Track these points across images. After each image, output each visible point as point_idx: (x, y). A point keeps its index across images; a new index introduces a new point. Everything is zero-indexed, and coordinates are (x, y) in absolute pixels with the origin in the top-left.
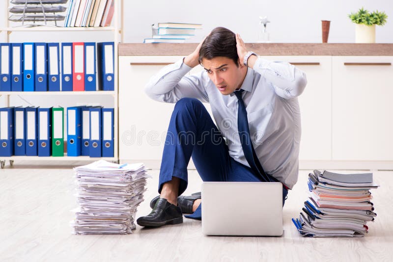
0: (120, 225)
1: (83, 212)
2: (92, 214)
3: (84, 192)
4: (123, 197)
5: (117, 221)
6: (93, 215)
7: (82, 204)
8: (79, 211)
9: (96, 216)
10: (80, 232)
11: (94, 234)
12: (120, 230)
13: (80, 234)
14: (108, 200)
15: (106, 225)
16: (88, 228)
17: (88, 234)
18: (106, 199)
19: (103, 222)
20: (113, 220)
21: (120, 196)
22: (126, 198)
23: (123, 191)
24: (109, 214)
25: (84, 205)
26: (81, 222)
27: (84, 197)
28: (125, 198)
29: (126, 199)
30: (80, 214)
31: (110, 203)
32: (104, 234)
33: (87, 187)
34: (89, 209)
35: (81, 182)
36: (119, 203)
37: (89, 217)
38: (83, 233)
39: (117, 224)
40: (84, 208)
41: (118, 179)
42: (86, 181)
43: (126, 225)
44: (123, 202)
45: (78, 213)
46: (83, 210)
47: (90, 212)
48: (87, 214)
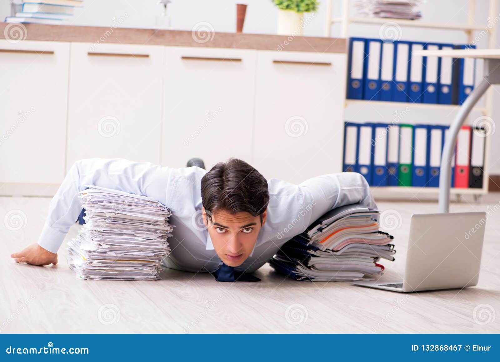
0: (149, 268)
1: (101, 250)
2: (113, 254)
3: (102, 224)
4: (158, 232)
5: (146, 263)
7: (99, 239)
8: (95, 249)
9: (119, 255)
10: (92, 277)
11: (111, 279)
12: (150, 275)
13: (93, 279)
14: (135, 234)
15: (130, 268)
16: (104, 271)
17: (103, 279)
18: (133, 233)
19: (125, 264)
20: (140, 262)
21: (153, 231)
22: (162, 233)
23: (160, 225)
24: (137, 254)
25: (101, 241)
26: (95, 263)
27: (102, 230)
28: (160, 233)
29: (161, 235)
30: (94, 253)
31: (139, 238)
32: (125, 279)
33: (106, 216)
34: (110, 246)
35: (96, 209)
36: (151, 239)
37: (108, 256)
38: (98, 278)
39: (145, 267)
40: (102, 244)
41: (151, 209)
42: (105, 207)
43: (156, 269)
44: (157, 238)
45: (90, 252)
46: (100, 246)
47: (111, 250)
48: (105, 253)
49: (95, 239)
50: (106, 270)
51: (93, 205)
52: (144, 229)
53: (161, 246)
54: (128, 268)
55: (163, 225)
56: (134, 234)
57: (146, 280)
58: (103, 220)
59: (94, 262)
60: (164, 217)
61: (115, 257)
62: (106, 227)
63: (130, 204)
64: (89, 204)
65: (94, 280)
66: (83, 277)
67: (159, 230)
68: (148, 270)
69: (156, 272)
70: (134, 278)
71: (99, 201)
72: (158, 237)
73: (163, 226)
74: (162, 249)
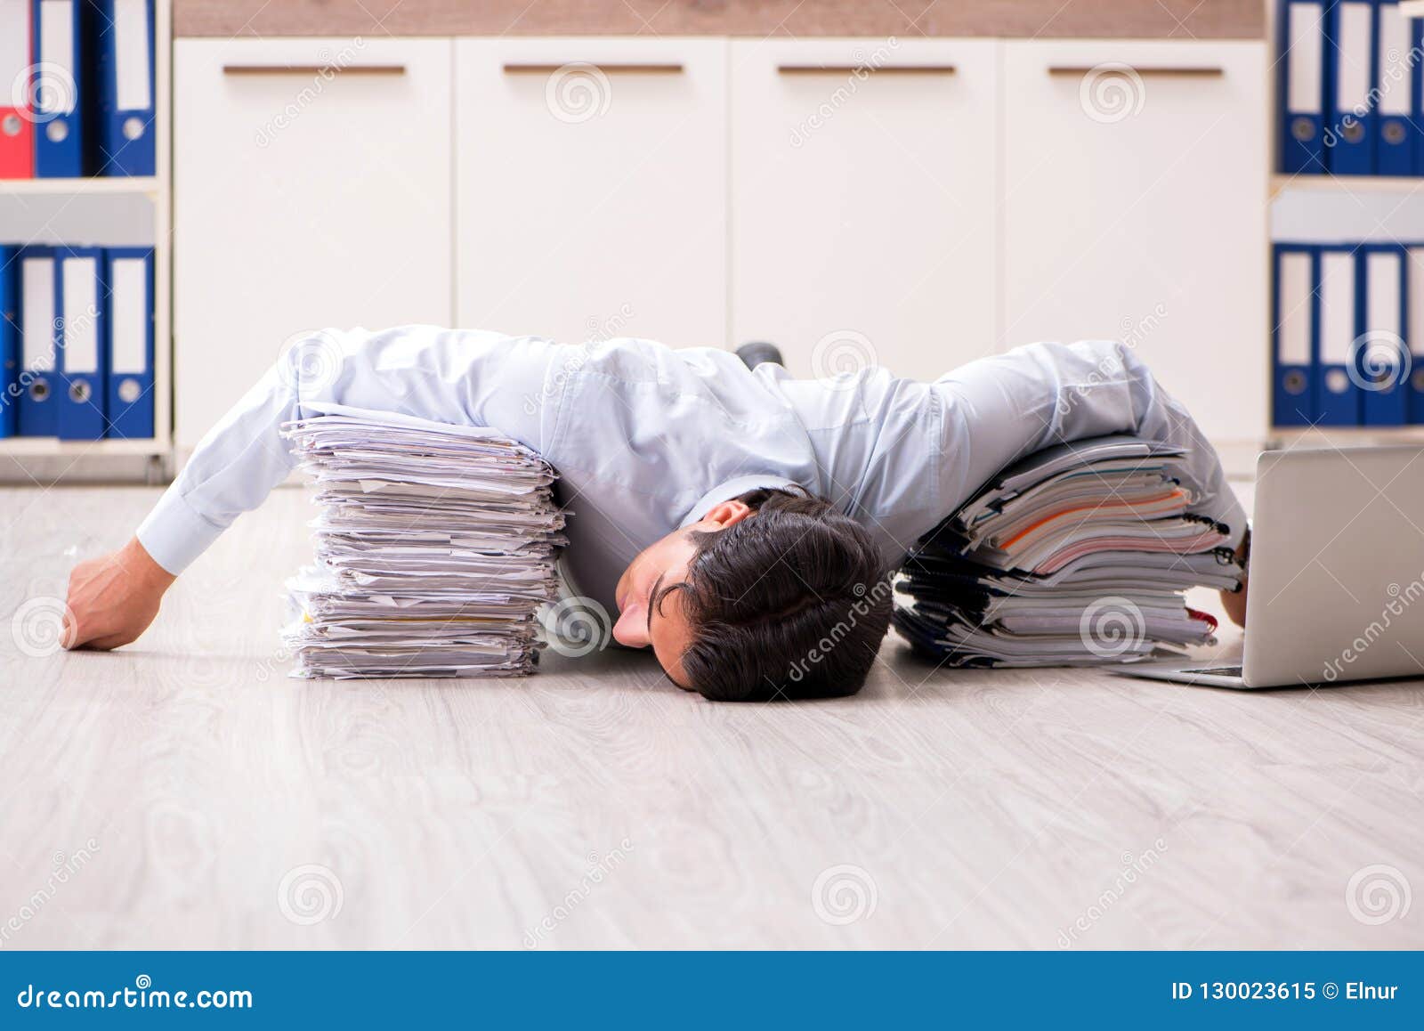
0: (497, 640)
1: (349, 592)
2: (387, 601)
3: (353, 514)
4: (520, 531)
5: (488, 624)
6: (392, 603)
7: (346, 559)
8: (334, 588)
9: (406, 604)
10: (328, 670)
11: (386, 675)
12: (500, 660)
13: (331, 676)
14: (454, 542)
15: (439, 643)
16: (364, 653)
17: (363, 676)
18: (447, 537)
19: (427, 629)
20: (469, 623)
21: (505, 528)
22: (531, 534)
23: (522, 511)
24: (460, 598)
25: (352, 565)
26: (335, 630)
27: (354, 532)
28: (525, 534)
29: (529, 539)
30: (334, 601)
31: (465, 553)
32: (428, 675)
33: (362, 493)
34: (378, 578)
35: (335, 472)
36: (501, 554)
37: (373, 609)
38: (346, 673)
39: (486, 638)
40: (355, 574)
41: (490, 464)
42: (357, 466)
43: (518, 640)
44: (518, 550)
45: (322, 597)
46: (348, 581)
47: (380, 588)
48: (364, 598)
49: (335, 560)
50: (368, 649)
51: (321, 460)
52: (476, 524)
53: (529, 574)
54: (433, 641)
55: (532, 510)
56: (449, 542)
57: (488, 674)
58: (356, 503)
59: (331, 626)
60: (530, 485)
61: (395, 609)
62: (366, 524)
63: (428, 451)
64: (311, 456)
65: (336, 678)
66: (307, 672)
67: (523, 524)
68: (494, 646)
69: (521, 651)
70: (454, 671)
71: (338, 448)
72: (521, 548)
73: (534, 513)
74: (536, 582)
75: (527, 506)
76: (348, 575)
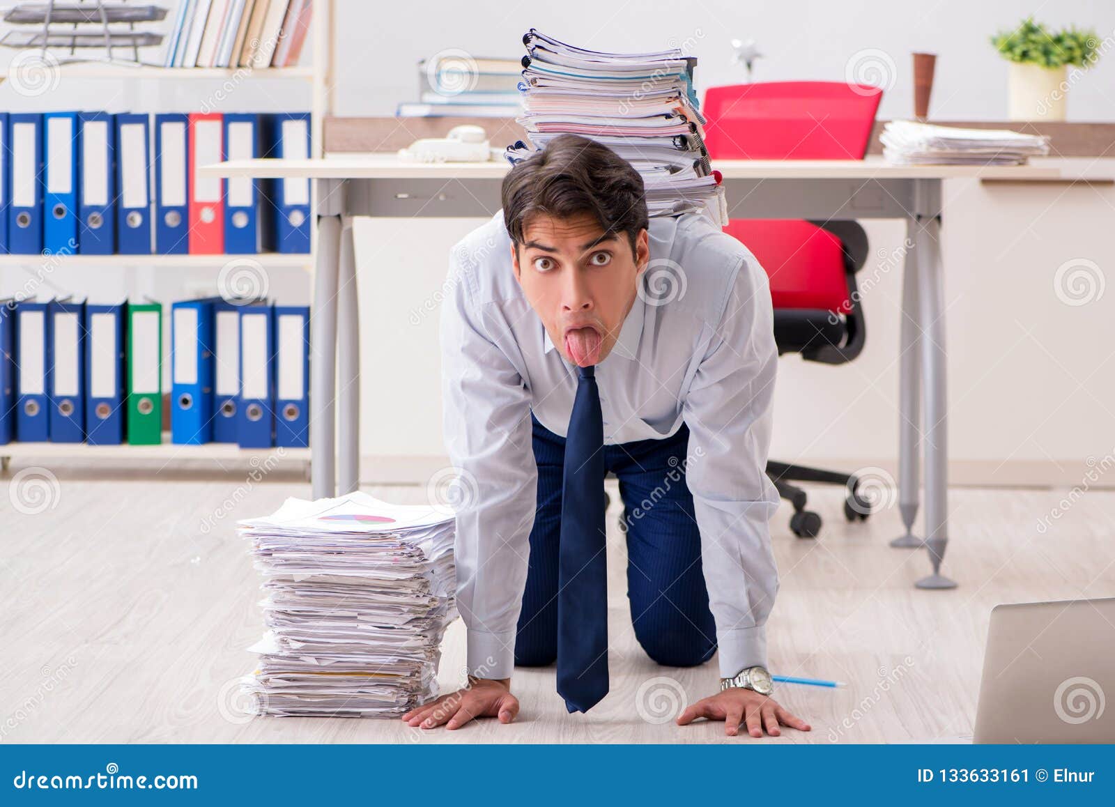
0: (390, 690)
1: (286, 653)
2: (311, 661)
3: (288, 597)
4: (405, 610)
5: (383, 678)
6: (315, 662)
7: (284, 629)
8: (275, 650)
9: (325, 663)
10: (271, 710)
11: (311, 715)
12: (392, 705)
13: (272, 714)
14: (360, 618)
15: (349, 691)
16: (296, 698)
17: (293, 714)
18: (356, 614)
19: (340, 681)
20: (370, 678)
21: (394, 608)
22: (414, 612)
23: (406, 594)
24: (362, 659)
25: (288, 634)
26: (274, 681)
27: (290, 609)
28: (409, 612)
29: (412, 616)
30: (274, 660)
31: (366, 626)
32: (340, 715)
33: (293, 581)
34: (305, 644)
35: (274, 569)
36: (393, 628)
37: (304, 665)
38: (281, 712)
39: (382, 688)
40: (289, 640)
41: (384, 557)
42: (288, 563)
43: (406, 690)
44: (405, 624)
45: (267, 656)
46: (284, 645)
47: (307, 651)
48: (297, 659)
49: (277, 630)
50: (299, 695)
51: (265, 559)
52: (376, 605)
53: (412, 642)
54: (346, 691)
55: (414, 594)
56: (356, 617)
57: (382, 716)
58: (291, 589)
59: (271, 677)
60: (410, 572)
61: (318, 666)
62: (297, 604)
63: (339, 549)
64: (258, 555)
65: (276, 716)
67: (407, 604)
68: (386, 694)
69: (407, 699)
70: (360, 713)
71: (277, 550)
72: (407, 623)
73: (414, 596)
74: (418, 648)
75: (409, 591)
76: (284, 641)
